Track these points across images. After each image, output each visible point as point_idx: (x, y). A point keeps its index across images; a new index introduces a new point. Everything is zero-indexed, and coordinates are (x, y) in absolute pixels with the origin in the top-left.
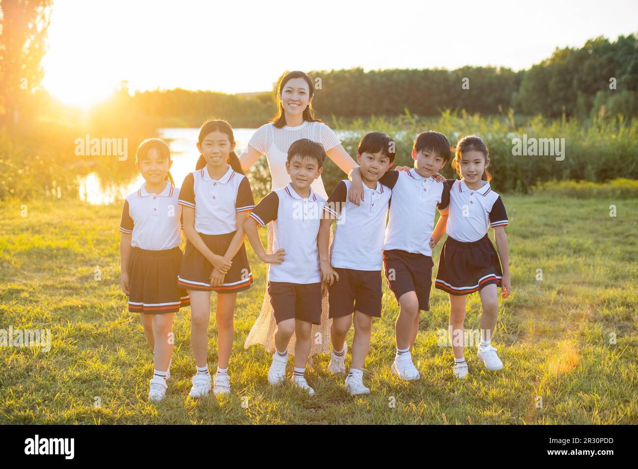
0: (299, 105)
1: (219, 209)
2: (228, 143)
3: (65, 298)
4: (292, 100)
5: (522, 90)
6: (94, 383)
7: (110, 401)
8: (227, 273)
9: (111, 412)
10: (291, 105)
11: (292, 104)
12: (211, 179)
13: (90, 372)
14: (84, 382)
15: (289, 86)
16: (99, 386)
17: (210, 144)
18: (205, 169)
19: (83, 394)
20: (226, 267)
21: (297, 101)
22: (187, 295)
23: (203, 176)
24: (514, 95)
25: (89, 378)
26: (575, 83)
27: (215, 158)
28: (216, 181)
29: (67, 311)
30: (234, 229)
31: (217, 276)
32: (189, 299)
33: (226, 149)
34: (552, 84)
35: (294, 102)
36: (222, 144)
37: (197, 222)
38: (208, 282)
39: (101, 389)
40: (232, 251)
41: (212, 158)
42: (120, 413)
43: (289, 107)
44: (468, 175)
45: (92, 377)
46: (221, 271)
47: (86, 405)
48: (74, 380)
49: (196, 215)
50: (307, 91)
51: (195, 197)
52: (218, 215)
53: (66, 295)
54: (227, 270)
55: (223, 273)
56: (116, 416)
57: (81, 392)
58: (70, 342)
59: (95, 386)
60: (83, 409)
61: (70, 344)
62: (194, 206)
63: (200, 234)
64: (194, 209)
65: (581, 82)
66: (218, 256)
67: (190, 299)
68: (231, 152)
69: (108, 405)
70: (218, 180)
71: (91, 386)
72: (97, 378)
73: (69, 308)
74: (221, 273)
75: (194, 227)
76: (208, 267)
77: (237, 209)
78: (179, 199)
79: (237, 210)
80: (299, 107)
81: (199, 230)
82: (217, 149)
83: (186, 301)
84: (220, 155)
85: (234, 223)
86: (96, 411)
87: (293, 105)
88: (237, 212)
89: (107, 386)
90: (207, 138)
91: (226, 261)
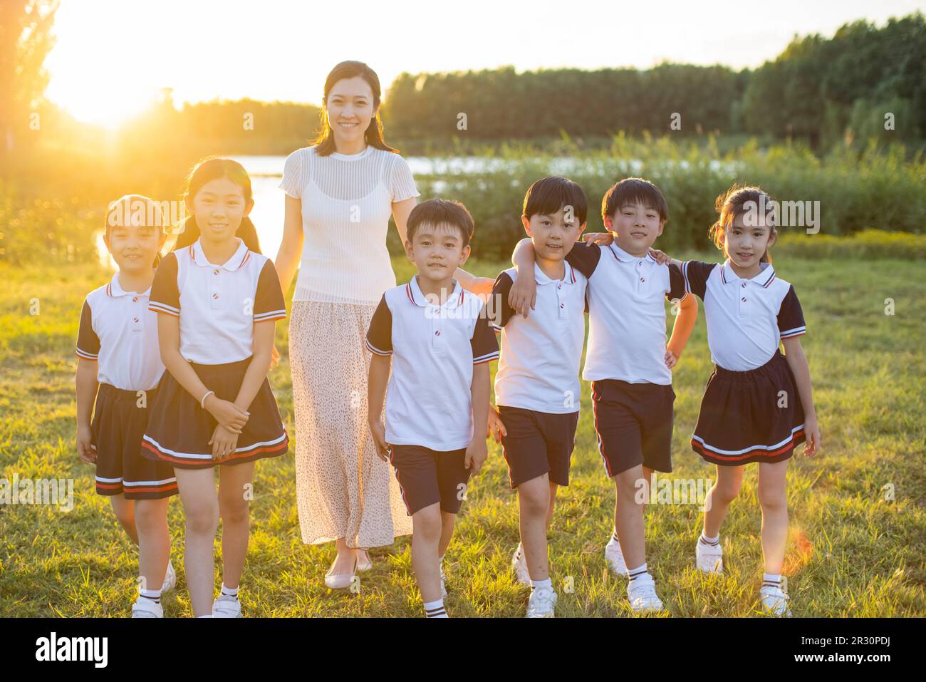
0: (358, 124)
1: (227, 317)
2: (242, 201)
3: (59, 407)
4: (344, 118)
5: (747, 98)
6: (89, 522)
7: (107, 547)
8: (241, 432)
9: (108, 562)
10: (344, 125)
11: (345, 123)
12: (209, 264)
13: (85, 508)
14: (75, 521)
15: (337, 93)
16: (96, 527)
17: (209, 201)
18: (197, 246)
19: (73, 537)
20: (239, 421)
21: (352, 118)
22: (173, 476)
23: (194, 258)
24: (735, 106)
25: (83, 515)
26: (823, 87)
27: (216, 226)
28: (218, 266)
29: (60, 424)
30: (249, 354)
31: (224, 440)
32: (175, 483)
33: (237, 212)
34: (790, 89)
35: (347, 121)
36: (231, 203)
37: (186, 341)
38: (208, 450)
39: (97, 531)
40: (248, 392)
41: (210, 225)
42: (119, 562)
43: (340, 127)
44: (739, 254)
45: (86, 514)
46: (230, 428)
47: (74, 552)
48: (63, 519)
49: (183, 328)
50: (370, 100)
51: (179, 296)
52: (224, 326)
53: (61, 402)
54: (241, 427)
55: (233, 433)
56: (115, 566)
57: (70, 534)
58: (61, 466)
59: (91, 527)
60: (71, 557)
61: (61, 469)
62: (178, 313)
63: (192, 364)
64: (178, 317)
65: (832, 85)
66: (225, 401)
67: (178, 482)
68: (245, 217)
69: (105, 551)
70: (221, 265)
71: (84, 527)
72: (94, 515)
73: (63, 420)
74: (229, 431)
75: (179, 350)
76: (208, 423)
77: (257, 316)
78: (150, 300)
79: (254, 319)
80: (357, 127)
81: (189, 356)
82: (221, 210)
83: (170, 487)
84: (225, 221)
85: (250, 341)
86: (88, 560)
87: (346, 125)
88: (254, 323)
89: (105, 527)
90: (204, 189)
91: (237, 410)
